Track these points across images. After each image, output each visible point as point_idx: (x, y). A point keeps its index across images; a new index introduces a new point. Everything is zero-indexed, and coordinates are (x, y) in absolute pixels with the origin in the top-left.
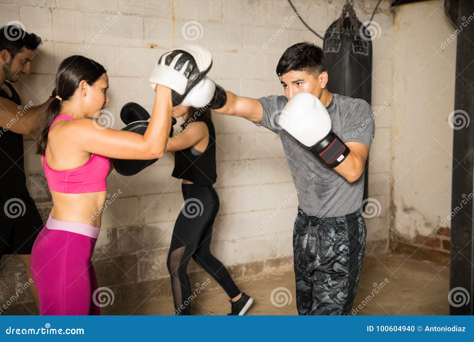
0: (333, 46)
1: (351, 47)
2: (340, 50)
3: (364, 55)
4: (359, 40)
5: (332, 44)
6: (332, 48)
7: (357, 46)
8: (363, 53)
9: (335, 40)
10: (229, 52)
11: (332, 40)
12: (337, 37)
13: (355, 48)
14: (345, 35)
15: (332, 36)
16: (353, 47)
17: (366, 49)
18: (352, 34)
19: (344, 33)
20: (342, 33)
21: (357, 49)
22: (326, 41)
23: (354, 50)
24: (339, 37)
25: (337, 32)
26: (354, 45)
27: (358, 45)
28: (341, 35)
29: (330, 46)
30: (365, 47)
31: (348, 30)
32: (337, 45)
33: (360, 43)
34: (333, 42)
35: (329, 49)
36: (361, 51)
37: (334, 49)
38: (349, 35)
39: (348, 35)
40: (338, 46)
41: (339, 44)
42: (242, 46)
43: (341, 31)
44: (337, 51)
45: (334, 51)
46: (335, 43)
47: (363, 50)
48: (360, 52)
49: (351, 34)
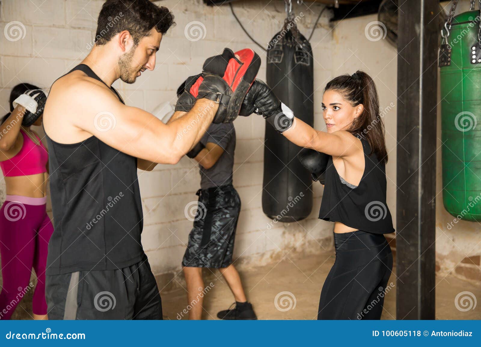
0: (276, 57)
1: (293, 58)
2: (282, 60)
3: (305, 66)
4: (300, 51)
5: (276, 55)
6: (275, 58)
7: (298, 57)
8: (304, 63)
9: (278, 51)
10: (178, 64)
11: (275, 51)
12: (279, 48)
13: (297, 58)
14: (287, 46)
15: (275, 47)
16: (295, 57)
17: (308, 59)
18: (294, 45)
19: (286, 44)
20: (285, 43)
21: (299, 59)
22: (269, 53)
23: (296, 61)
24: (281, 48)
25: (279, 44)
26: (296, 55)
27: (300, 55)
28: (284, 47)
29: (273, 57)
30: (306, 58)
31: (289, 41)
32: (279, 55)
33: (301, 54)
34: (276, 53)
35: (272, 59)
36: (303, 61)
37: (277, 60)
38: (291, 46)
39: (289, 47)
40: (281, 57)
41: (281, 54)
42: (191, 59)
43: (283, 42)
44: (280, 61)
45: (277, 62)
46: (278, 54)
47: (304, 60)
48: (301, 63)
49: (292, 46)
